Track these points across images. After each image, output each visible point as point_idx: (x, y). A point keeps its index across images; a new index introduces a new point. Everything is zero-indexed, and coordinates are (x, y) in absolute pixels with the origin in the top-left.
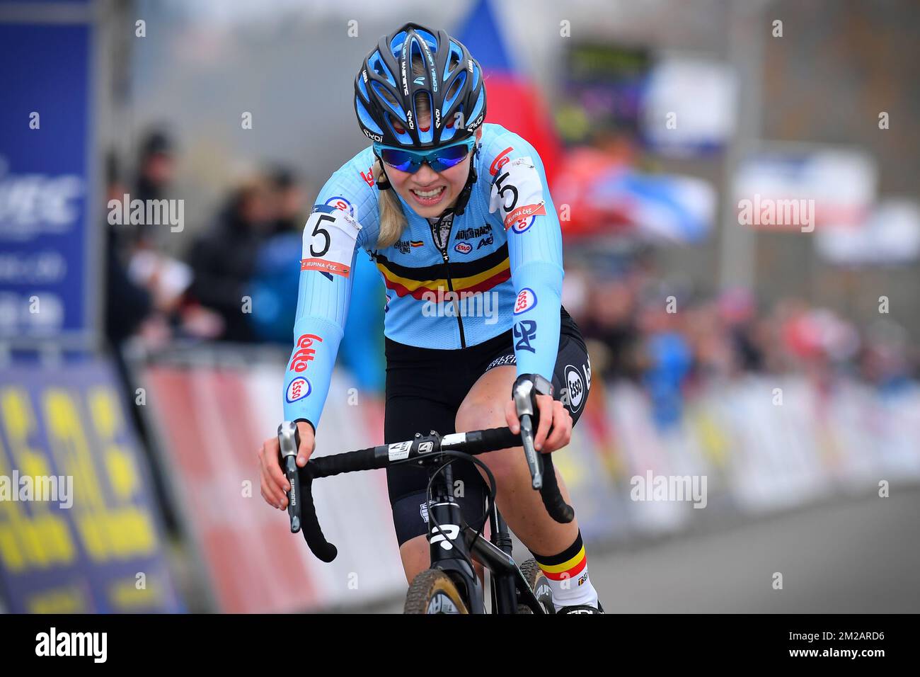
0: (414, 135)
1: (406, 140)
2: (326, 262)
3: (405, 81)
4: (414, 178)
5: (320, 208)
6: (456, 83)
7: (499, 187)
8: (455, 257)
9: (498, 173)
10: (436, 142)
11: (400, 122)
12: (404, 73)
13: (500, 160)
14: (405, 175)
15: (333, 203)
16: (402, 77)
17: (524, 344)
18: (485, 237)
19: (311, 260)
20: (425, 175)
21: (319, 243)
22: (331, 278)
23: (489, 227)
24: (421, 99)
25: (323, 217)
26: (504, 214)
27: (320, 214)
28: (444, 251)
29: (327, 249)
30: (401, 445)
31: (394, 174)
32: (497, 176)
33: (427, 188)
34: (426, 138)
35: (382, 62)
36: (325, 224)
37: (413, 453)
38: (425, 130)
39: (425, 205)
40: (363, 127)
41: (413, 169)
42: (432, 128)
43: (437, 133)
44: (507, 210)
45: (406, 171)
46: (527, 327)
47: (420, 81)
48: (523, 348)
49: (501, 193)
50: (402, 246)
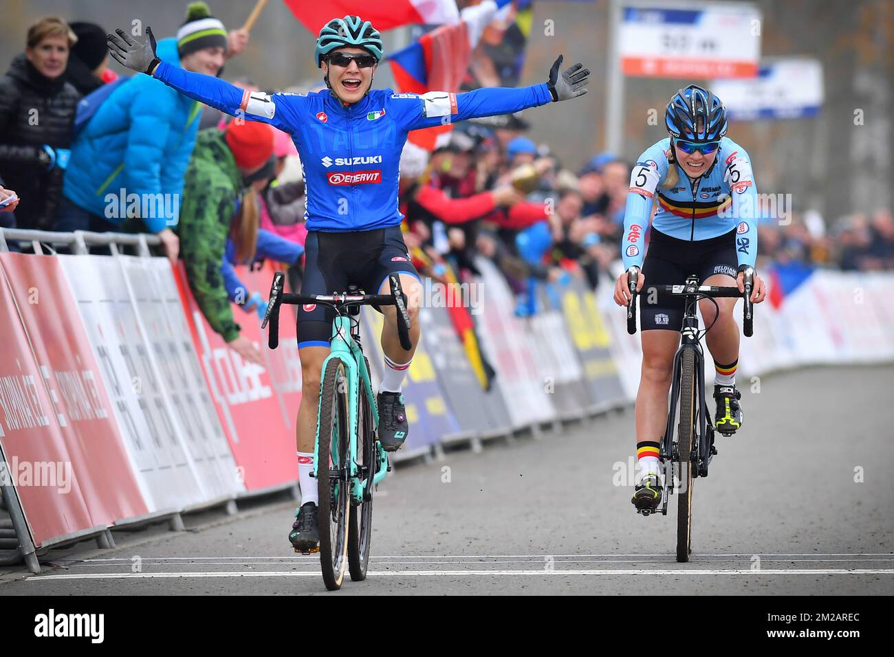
0: (696, 135)
1: (691, 137)
2: (643, 190)
3: (693, 109)
4: (691, 156)
5: (642, 164)
6: (716, 113)
7: (730, 171)
8: (699, 199)
9: (731, 164)
10: (706, 140)
11: (689, 127)
12: (693, 106)
13: (731, 157)
14: (688, 154)
15: (649, 163)
16: (692, 108)
17: (743, 249)
18: (716, 192)
19: (635, 188)
20: (697, 155)
21: (641, 180)
22: (645, 199)
23: (720, 188)
24: (700, 118)
25: (643, 169)
26: (731, 184)
27: (642, 167)
28: (694, 195)
29: (644, 184)
30: (679, 286)
31: (680, 153)
32: (730, 165)
33: (696, 161)
34: (701, 137)
35: (681, 100)
36: (644, 172)
37: (684, 291)
38: (701, 134)
39: (693, 171)
40: (669, 130)
41: (691, 152)
42: (704, 133)
43: (706, 135)
44: (733, 182)
45: (688, 152)
46: (745, 241)
47: (701, 110)
48: (742, 251)
49: (732, 174)
50: (675, 190)
